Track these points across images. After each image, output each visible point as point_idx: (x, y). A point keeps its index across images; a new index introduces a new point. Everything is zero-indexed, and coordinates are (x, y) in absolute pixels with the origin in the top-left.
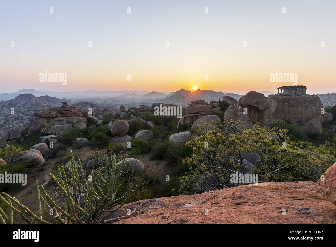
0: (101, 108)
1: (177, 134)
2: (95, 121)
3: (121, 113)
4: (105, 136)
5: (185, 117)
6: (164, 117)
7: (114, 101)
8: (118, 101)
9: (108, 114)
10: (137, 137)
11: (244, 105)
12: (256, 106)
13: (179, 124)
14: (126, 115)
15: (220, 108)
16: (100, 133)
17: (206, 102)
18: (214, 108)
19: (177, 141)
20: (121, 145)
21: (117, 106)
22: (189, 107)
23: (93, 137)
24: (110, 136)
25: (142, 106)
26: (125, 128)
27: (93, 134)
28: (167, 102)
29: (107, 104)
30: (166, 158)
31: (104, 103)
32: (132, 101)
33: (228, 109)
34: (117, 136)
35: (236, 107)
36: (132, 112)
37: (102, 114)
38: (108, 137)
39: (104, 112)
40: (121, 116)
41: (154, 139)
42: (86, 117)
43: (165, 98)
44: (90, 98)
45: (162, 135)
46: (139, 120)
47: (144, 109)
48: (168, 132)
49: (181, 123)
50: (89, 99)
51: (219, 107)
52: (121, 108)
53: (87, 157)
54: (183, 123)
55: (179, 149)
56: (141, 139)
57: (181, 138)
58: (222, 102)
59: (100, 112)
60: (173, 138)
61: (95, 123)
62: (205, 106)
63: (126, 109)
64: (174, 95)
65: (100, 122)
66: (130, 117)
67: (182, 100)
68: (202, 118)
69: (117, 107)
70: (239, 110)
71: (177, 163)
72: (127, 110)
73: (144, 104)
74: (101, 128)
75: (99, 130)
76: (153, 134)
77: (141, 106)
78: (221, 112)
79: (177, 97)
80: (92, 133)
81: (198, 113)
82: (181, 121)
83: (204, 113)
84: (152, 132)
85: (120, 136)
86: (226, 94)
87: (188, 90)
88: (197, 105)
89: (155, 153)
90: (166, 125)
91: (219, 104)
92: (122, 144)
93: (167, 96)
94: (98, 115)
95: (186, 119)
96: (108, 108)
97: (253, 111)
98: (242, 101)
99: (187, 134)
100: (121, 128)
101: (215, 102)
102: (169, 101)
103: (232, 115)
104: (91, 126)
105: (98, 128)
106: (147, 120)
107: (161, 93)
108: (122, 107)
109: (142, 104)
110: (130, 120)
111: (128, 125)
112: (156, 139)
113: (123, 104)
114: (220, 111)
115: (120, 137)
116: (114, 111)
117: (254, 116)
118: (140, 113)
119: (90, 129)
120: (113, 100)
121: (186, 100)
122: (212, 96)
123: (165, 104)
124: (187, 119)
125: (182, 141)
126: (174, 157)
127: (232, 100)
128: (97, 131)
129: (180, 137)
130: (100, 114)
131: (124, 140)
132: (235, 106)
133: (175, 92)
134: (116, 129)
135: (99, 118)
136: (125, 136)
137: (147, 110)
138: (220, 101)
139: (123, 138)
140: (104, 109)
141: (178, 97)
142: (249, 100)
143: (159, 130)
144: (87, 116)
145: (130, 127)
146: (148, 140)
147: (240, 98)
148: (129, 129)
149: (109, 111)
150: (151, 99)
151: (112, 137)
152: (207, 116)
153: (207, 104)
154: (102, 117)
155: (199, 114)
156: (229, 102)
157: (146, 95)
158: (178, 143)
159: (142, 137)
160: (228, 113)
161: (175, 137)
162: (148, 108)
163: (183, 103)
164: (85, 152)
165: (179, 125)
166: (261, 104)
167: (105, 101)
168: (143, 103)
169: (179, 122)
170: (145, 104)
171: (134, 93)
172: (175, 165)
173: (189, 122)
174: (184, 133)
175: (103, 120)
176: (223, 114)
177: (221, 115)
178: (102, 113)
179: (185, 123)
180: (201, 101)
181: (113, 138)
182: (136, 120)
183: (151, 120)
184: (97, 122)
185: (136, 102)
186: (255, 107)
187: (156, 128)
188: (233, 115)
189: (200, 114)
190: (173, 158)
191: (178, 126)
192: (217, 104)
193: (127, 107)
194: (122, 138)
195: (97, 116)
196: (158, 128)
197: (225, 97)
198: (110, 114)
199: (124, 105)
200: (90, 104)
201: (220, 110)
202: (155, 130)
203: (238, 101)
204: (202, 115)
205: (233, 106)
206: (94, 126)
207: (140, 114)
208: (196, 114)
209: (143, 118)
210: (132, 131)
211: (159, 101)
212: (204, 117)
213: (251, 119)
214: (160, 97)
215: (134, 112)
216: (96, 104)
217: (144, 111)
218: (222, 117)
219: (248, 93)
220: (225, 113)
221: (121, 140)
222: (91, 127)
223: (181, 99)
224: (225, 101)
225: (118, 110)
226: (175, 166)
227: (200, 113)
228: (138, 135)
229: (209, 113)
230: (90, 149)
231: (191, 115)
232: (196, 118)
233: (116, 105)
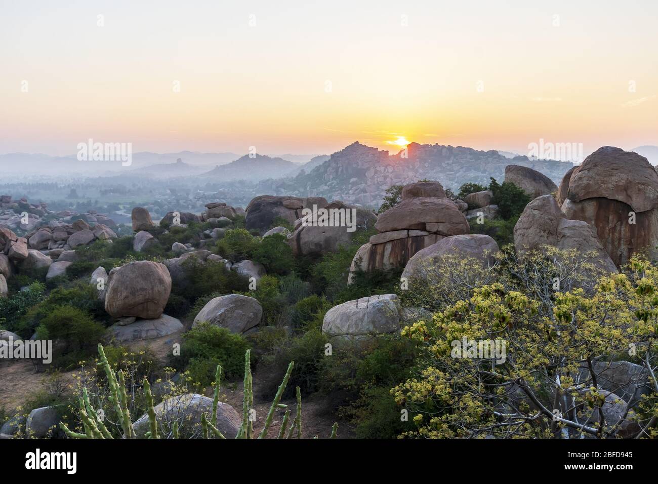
0: (56, 217)
1: (350, 306)
2: (40, 265)
3: (137, 234)
4: (83, 320)
5: (377, 242)
6: (296, 247)
7: (105, 193)
8: (119, 190)
9: (87, 241)
10: (203, 321)
11: (582, 194)
12: (620, 198)
13: (353, 268)
14: (156, 240)
15: (493, 209)
16: (67, 311)
17: (445, 189)
18: (474, 208)
19: (351, 331)
20: (147, 350)
21: (119, 209)
22: (385, 206)
23: (38, 325)
24: (102, 320)
25: (215, 207)
26: (156, 289)
27: (39, 316)
28: (302, 190)
29: (81, 201)
30: (317, 391)
31: (68, 201)
32: (173, 191)
33: (528, 210)
34: (129, 320)
35: (552, 202)
36: (177, 231)
37: (65, 241)
38: (96, 326)
39: (70, 233)
40: (135, 248)
41: (267, 325)
42: (6, 254)
43: (294, 176)
44: (15, 181)
45: (293, 311)
46: (205, 260)
47: (222, 218)
48: (314, 297)
49: (362, 264)
50: (13, 186)
51: (491, 206)
52: (134, 218)
53: (23, 400)
54: (369, 265)
55: (362, 357)
56: (218, 328)
57: (366, 317)
58: (502, 188)
59: (56, 235)
60: (338, 321)
61: (41, 274)
62: (446, 201)
63: (154, 222)
64: (329, 166)
65: (57, 269)
66: (169, 249)
67: (354, 184)
68: (436, 244)
69: (119, 212)
70: (563, 215)
71: (357, 407)
72: (157, 223)
73: (217, 201)
74: (65, 292)
75: (61, 299)
76: (263, 306)
77: (210, 207)
78: (500, 223)
79: (337, 172)
80: (32, 312)
81: (422, 227)
82: (361, 259)
83: (441, 228)
84: (259, 299)
85: (138, 319)
86: (512, 157)
87: (375, 147)
88: (417, 201)
89: (272, 375)
90: (305, 275)
91: (491, 193)
92: (150, 347)
93: (303, 171)
94: (50, 244)
95: (379, 249)
96: (83, 216)
97: (611, 218)
98: (575, 181)
99: (386, 303)
100: (142, 289)
101: (478, 189)
102: (308, 188)
103: (542, 233)
104: (27, 285)
105: (57, 292)
106: (237, 259)
107: (278, 160)
108: (140, 213)
109: (209, 202)
110: (173, 260)
111: (168, 279)
112: (273, 327)
113: (139, 200)
114: (495, 221)
115: (138, 324)
116: (108, 230)
117: (617, 235)
118: (207, 232)
119: (26, 295)
120: (103, 189)
121: (369, 182)
122: (462, 168)
123: (296, 199)
124: (383, 252)
125: (371, 328)
126: (345, 386)
127: (534, 180)
128: (50, 302)
129: (364, 314)
130: (56, 241)
131: (154, 333)
132: (549, 202)
133: (329, 154)
134: (124, 294)
135: (55, 257)
136: (159, 317)
137: (233, 223)
138: (494, 186)
139: (153, 327)
140: (68, 222)
141: (342, 170)
142: (597, 177)
143: (281, 292)
144: (8, 250)
145: (175, 283)
146: (244, 331)
147: (565, 174)
148: (172, 291)
149: (92, 229)
150: (242, 183)
151: (109, 325)
152: (455, 237)
153: (448, 194)
154: (65, 251)
155: (424, 229)
156: (527, 187)
157: (224, 167)
158: (357, 338)
159: (222, 320)
160: (526, 226)
161: (346, 317)
162: (238, 216)
163: (359, 194)
164: (11, 380)
165: (353, 272)
166: (639, 190)
167: (73, 193)
168: (214, 197)
169: (356, 263)
170: (224, 201)
171: (179, 160)
172: (349, 413)
173: (391, 261)
174: (374, 299)
175: (68, 264)
176: (511, 230)
177: (499, 233)
178: (64, 235)
179: (377, 265)
180: (426, 184)
181: (115, 329)
182: (195, 260)
183: (250, 257)
184: (46, 269)
185: (188, 194)
186: (617, 201)
187: (269, 285)
188: (544, 231)
189: (429, 232)
190: (340, 389)
191: (351, 275)
192: (487, 196)
193: (157, 212)
194: (147, 325)
195: (46, 248)
196: (280, 287)
197: (509, 169)
198: (94, 240)
199: (144, 205)
200: (17, 205)
201: (495, 218)
202: (269, 294)
203: (558, 182)
204: (437, 233)
205: (544, 199)
206: (37, 285)
207: (207, 236)
208: (414, 233)
209: (222, 252)
210: (184, 301)
211: (274, 187)
212: (442, 241)
213: (605, 246)
214: (276, 174)
215: (183, 231)
216: (38, 204)
217: (222, 225)
218: (503, 238)
219: (594, 154)
220: (517, 225)
221: (144, 335)
222: (26, 289)
223: (352, 180)
224: (512, 184)
225: (122, 226)
226: (351, 416)
227: (428, 228)
228: (208, 314)
229: (461, 226)
230: (30, 370)
231: (395, 235)
232: (414, 244)
233: (115, 207)
